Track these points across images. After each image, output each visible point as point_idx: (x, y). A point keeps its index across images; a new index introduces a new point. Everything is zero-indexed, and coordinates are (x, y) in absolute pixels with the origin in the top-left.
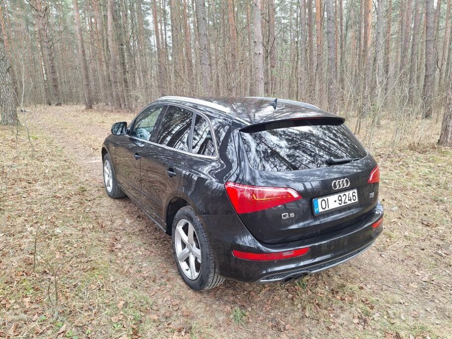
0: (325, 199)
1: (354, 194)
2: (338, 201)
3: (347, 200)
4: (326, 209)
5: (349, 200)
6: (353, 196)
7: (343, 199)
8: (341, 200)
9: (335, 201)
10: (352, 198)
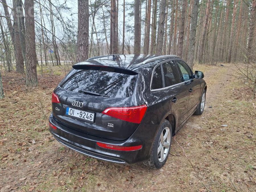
0: (73, 109)
1: (91, 116)
2: (79, 115)
3: (85, 117)
4: (71, 115)
6: (90, 117)
7: (83, 115)
8: (82, 115)
9: (78, 114)
10: (89, 117)
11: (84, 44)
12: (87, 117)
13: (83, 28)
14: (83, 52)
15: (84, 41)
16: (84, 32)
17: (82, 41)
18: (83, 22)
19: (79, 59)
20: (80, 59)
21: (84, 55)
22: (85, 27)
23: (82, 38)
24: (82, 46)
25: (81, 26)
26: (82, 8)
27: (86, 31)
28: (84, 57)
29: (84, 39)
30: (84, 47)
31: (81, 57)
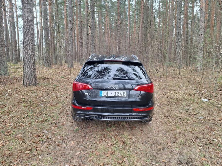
0: (107, 92)
1: (124, 93)
2: (114, 94)
4: (106, 96)
5: (120, 95)
8: (116, 94)
9: (112, 94)
10: (122, 94)
11: (31, 43)
12: (121, 94)
13: (30, 29)
14: (31, 51)
15: (31, 41)
16: (31, 33)
17: (30, 41)
18: (30, 24)
19: (26, 58)
20: (28, 57)
21: (32, 54)
22: (32, 28)
23: (30, 38)
24: (29, 45)
25: (28, 27)
26: (29, 11)
27: (33, 32)
28: (32, 55)
29: (32, 39)
30: (32, 47)
31: (29, 55)
